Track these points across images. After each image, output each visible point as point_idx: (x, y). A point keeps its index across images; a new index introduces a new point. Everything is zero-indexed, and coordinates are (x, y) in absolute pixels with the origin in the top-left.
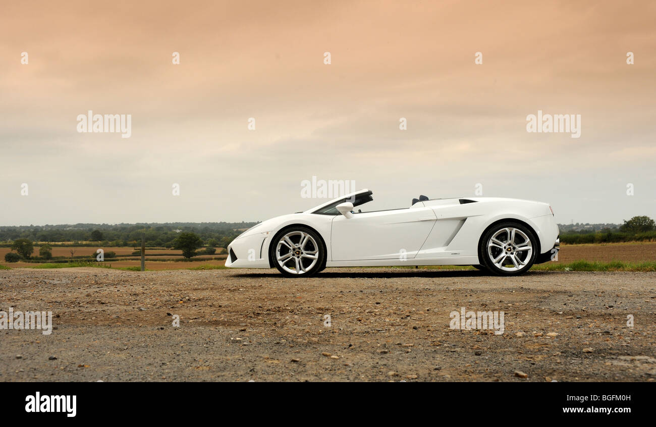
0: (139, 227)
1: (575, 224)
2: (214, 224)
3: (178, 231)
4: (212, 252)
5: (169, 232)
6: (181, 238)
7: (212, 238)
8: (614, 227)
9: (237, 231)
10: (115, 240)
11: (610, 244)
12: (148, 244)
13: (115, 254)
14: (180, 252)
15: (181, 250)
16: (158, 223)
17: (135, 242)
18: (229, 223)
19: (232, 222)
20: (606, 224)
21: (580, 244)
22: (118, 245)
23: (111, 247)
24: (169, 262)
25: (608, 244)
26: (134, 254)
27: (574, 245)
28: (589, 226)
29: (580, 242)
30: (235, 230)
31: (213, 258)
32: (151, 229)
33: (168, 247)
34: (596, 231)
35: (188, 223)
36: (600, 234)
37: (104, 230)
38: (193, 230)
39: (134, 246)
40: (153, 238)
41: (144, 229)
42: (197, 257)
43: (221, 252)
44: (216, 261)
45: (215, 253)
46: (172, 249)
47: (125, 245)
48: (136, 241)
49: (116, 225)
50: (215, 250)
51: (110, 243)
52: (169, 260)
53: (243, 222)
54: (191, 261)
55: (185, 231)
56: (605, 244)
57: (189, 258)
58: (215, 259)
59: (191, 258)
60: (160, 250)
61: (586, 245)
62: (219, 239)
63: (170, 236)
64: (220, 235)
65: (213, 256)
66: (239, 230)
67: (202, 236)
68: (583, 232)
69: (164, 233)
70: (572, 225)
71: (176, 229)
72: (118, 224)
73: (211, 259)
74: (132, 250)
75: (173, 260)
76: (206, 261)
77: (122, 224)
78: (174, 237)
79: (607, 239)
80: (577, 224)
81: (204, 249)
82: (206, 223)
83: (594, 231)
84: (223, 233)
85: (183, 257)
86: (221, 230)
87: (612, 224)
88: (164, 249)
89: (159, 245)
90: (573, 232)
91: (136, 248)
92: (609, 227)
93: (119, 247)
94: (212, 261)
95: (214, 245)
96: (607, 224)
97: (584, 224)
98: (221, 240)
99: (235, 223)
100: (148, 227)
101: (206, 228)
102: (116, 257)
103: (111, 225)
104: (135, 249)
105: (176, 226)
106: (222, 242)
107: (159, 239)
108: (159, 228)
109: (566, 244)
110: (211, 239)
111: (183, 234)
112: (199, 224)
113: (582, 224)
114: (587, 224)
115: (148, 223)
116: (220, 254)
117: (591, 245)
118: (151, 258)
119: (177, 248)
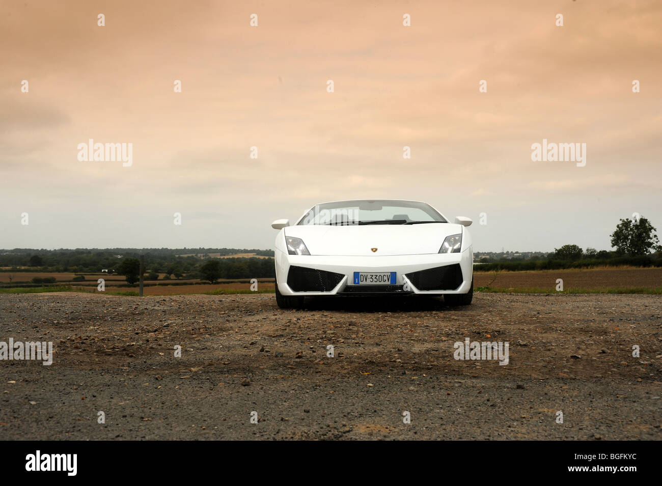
0: (79, 252)
1: (505, 252)
2: (155, 250)
3: (119, 257)
4: (155, 278)
5: (111, 258)
6: (124, 263)
8: (542, 255)
10: (54, 265)
12: (90, 269)
13: (55, 279)
14: (124, 277)
15: (125, 275)
16: (99, 248)
17: (76, 267)
18: (171, 249)
19: (174, 248)
20: (534, 252)
22: (58, 271)
23: (51, 272)
24: (111, 288)
26: (75, 280)
30: (177, 256)
31: (157, 283)
32: (92, 254)
34: (526, 259)
35: (129, 249)
36: (529, 262)
37: (43, 255)
38: (135, 256)
39: (75, 271)
40: (94, 263)
41: (85, 254)
43: (164, 278)
44: (160, 287)
45: (159, 278)
46: (113, 275)
47: (66, 270)
48: (77, 266)
49: (55, 250)
50: (158, 276)
51: (50, 268)
52: (111, 286)
53: (185, 248)
54: (134, 286)
55: (127, 257)
57: (133, 283)
58: (159, 284)
59: (135, 283)
62: (161, 264)
63: (111, 262)
64: (163, 261)
66: (181, 256)
67: (145, 262)
68: (514, 259)
69: (105, 259)
70: (503, 253)
71: (117, 255)
72: (57, 249)
73: (155, 285)
74: (73, 276)
75: (116, 286)
76: (150, 287)
77: (62, 249)
78: (116, 263)
80: (508, 252)
81: (147, 275)
82: (147, 249)
83: (524, 258)
84: (164, 258)
85: (126, 283)
86: (162, 256)
87: (540, 252)
88: (106, 275)
90: (505, 260)
91: (77, 274)
92: (537, 255)
93: (59, 272)
94: (156, 287)
95: (157, 270)
96: (536, 253)
97: (514, 252)
98: (164, 265)
99: (177, 249)
100: (88, 252)
101: (148, 253)
102: (56, 283)
103: (50, 250)
104: (75, 275)
105: (117, 251)
106: (164, 267)
107: (101, 265)
108: (100, 254)
110: (154, 265)
111: (127, 260)
112: (140, 250)
113: (512, 252)
114: (517, 253)
115: (88, 248)
116: (164, 280)
118: (87, 284)
119: (120, 274)
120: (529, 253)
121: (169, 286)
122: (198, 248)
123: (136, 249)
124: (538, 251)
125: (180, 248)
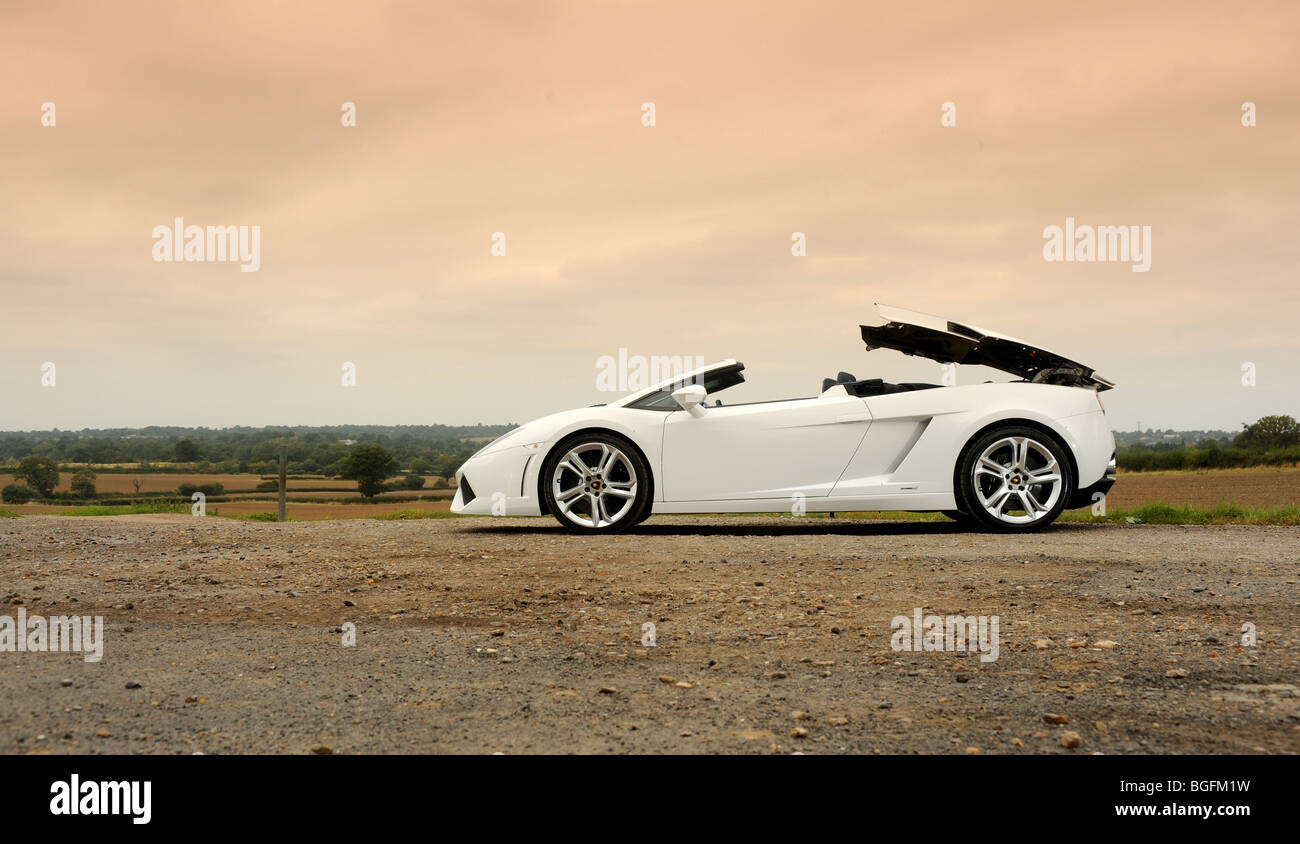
0: (271, 433)
1: (1144, 431)
2: (420, 429)
3: (349, 442)
4: (418, 485)
5: (332, 445)
6: (354, 455)
7: (417, 457)
8: (1224, 437)
9: (468, 442)
10: (222, 459)
11: (1216, 472)
13: (222, 487)
14: (354, 484)
15: (355, 479)
16: (310, 426)
17: (262, 463)
18: (451, 427)
19: (457, 424)
20: (1206, 432)
21: (1154, 470)
22: (229, 470)
23: (215, 473)
24: (330, 504)
25: (1210, 471)
26: (262, 488)
27: (1143, 474)
28: (1172, 436)
29: (1155, 467)
30: (463, 441)
31: (420, 496)
32: (296, 437)
33: (330, 474)
34: (1188, 445)
35: (369, 426)
36: (1196, 452)
37: (201, 439)
38: (379, 442)
39: (261, 471)
40: (298, 456)
41: (282, 438)
42: (388, 494)
43: (436, 485)
44: (425, 502)
45: (424, 486)
46: (336, 479)
47: (244, 469)
48: (266, 461)
49: (225, 429)
50: (423, 481)
51: (214, 465)
52: (331, 500)
53: (479, 424)
54: (376, 502)
55: (362, 444)
56: (1205, 471)
57: (372, 496)
58: (424, 498)
59: (375, 496)
60: (312, 481)
61: (1167, 473)
62: (430, 457)
63: (333, 453)
64: (434, 450)
65: (420, 493)
66: (472, 440)
67: (398, 452)
68: (1160, 447)
69: (320, 447)
70: (1139, 433)
71: (346, 439)
72: (228, 427)
73: (416, 499)
74: (257, 480)
75: (338, 501)
76: (406, 504)
77: (238, 428)
78: (343, 455)
79: (1209, 461)
80: (1150, 432)
81: (402, 478)
82: (405, 427)
83: (1183, 444)
84: (439, 446)
85: (358, 495)
86: (435, 440)
87: (1220, 431)
88: (323, 479)
89: (312, 469)
90: (1141, 446)
91: (264, 476)
92: (1213, 438)
93: (231, 474)
94: (417, 502)
95: (421, 470)
96: (1210, 432)
97: (1164, 430)
98: (436, 460)
99: (463, 427)
100: (289, 433)
101: (405, 435)
102: (224, 494)
103: (216, 430)
104: (262, 479)
105: (345, 431)
106: (436, 464)
107: (312, 458)
108: (311, 436)
109: (1127, 471)
110: (416, 459)
111: (360, 449)
112: (391, 428)
113: (1159, 431)
114: (1170, 432)
115: (290, 426)
116: (433, 489)
117: (1176, 473)
118: (294, 497)
119: (346, 477)
120: (1195, 432)
121: (442, 501)
123: (382, 427)
124: (1215, 428)
125: (470, 425)
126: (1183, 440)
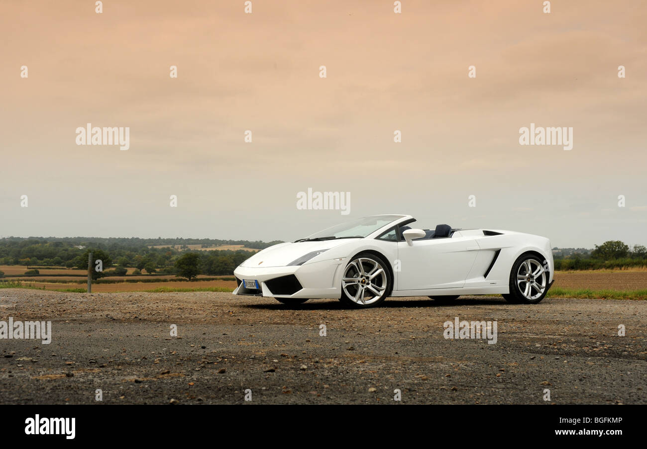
0: (33, 241)
2: (124, 240)
3: (81, 247)
4: (123, 273)
5: (70, 248)
6: (85, 255)
7: (122, 256)
8: (585, 252)
9: (153, 248)
10: (3, 256)
11: (578, 272)
12: (44, 262)
14: (85, 272)
15: (86, 269)
16: (57, 237)
17: (28, 259)
18: (143, 239)
19: (146, 237)
20: (576, 249)
22: (7, 263)
24: (70, 284)
25: (575, 271)
26: (28, 274)
28: (557, 251)
30: (150, 247)
31: (125, 280)
32: (48, 244)
33: (70, 266)
34: (566, 256)
35: (93, 238)
36: (568, 261)
38: (99, 247)
39: (27, 264)
40: (51, 255)
41: (40, 244)
42: (105, 278)
43: (133, 273)
44: (128, 283)
45: (127, 274)
46: (73, 269)
47: (16, 262)
48: (30, 258)
49: (4, 238)
50: (126, 271)
53: (160, 238)
54: (98, 283)
55: (90, 248)
56: (572, 271)
57: (96, 279)
58: (128, 281)
59: (98, 279)
60: (59, 270)
62: (130, 257)
63: (72, 254)
64: (133, 253)
65: (125, 278)
66: (155, 247)
67: (111, 254)
69: (64, 250)
71: (79, 245)
72: (6, 237)
73: (123, 281)
74: (24, 269)
75: (76, 282)
76: (116, 284)
77: (12, 237)
78: (77, 255)
79: (575, 266)
81: (113, 269)
82: (115, 238)
83: (563, 256)
84: (135, 250)
85: (87, 278)
86: (133, 247)
87: (583, 249)
88: (65, 269)
89: (58, 263)
92: (580, 252)
93: (8, 265)
94: (124, 283)
95: (125, 264)
96: (578, 249)
98: (134, 258)
99: (150, 239)
100: (43, 241)
101: (115, 244)
102: (4, 277)
104: (28, 268)
105: (78, 241)
106: (134, 261)
107: (59, 257)
108: (58, 243)
110: (122, 258)
111: (88, 251)
112: (106, 239)
114: (556, 249)
115: (44, 237)
116: (132, 276)
118: (48, 279)
119: (81, 268)
120: (570, 249)
121: (139, 283)
122: (176, 238)
123: (100, 239)
124: (581, 247)
125: (154, 238)
126: (563, 253)
